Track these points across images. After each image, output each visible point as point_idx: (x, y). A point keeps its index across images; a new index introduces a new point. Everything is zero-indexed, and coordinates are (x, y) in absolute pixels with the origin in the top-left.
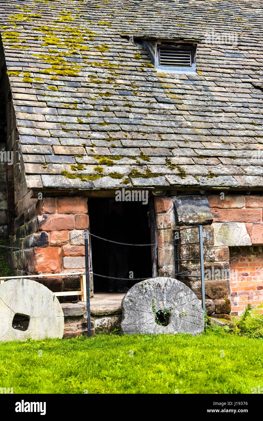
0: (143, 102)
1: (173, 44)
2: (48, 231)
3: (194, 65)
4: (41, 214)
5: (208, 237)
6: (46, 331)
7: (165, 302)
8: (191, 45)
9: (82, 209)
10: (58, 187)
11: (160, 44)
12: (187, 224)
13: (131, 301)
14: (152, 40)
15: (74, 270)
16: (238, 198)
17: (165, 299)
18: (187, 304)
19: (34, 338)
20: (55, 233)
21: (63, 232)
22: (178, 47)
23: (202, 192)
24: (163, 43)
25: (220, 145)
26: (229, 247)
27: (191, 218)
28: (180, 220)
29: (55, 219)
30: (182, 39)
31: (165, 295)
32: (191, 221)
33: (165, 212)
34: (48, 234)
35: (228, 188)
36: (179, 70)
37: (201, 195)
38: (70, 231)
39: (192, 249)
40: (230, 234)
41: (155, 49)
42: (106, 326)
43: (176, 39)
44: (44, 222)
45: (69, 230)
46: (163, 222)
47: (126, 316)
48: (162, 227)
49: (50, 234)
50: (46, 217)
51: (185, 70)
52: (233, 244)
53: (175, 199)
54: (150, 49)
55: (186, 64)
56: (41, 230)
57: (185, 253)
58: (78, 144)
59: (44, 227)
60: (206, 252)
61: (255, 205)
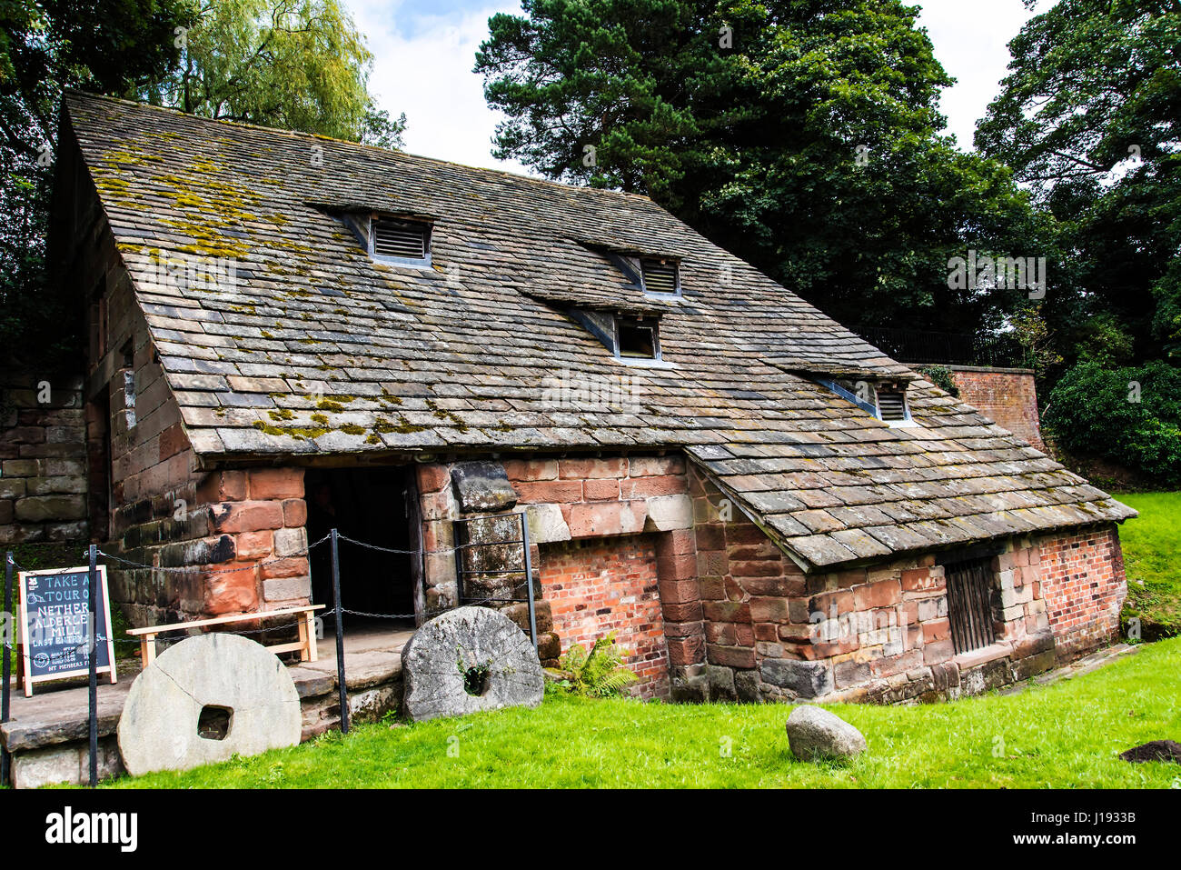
0: (364, 308)
1: (397, 220)
2: (232, 534)
3: (428, 256)
4: (217, 502)
5: (511, 531)
7: (477, 652)
8: (425, 224)
9: (294, 489)
10: (255, 451)
11: (376, 218)
12: (478, 510)
13: (421, 656)
14: (362, 212)
15: (284, 603)
16: (548, 464)
17: (477, 646)
18: (513, 652)
19: (246, 752)
20: (248, 536)
21: (262, 533)
22: (404, 226)
23: (496, 456)
24: (381, 218)
26: (539, 544)
27: (482, 499)
28: (466, 504)
29: (247, 511)
30: (411, 213)
31: (476, 640)
32: (484, 505)
33: (438, 490)
34: (234, 539)
35: (536, 448)
36: (405, 262)
37: (494, 461)
38: (275, 532)
39: (487, 552)
40: (539, 523)
41: (369, 227)
42: (372, 708)
43: (402, 213)
44: (225, 517)
45: (273, 529)
46: (434, 507)
47: (415, 685)
48: (433, 517)
49: (238, 538)
50: (228, 508)
51: (415, 263)
52: (543, 540)
53: (452, 468)
54: (358, 226)
55: (414, 254)
56: (218, 533)
57: (475, 559)
58: (272, 374)
59: (226, 527)
60: (508, 555)
61: (572, 474)
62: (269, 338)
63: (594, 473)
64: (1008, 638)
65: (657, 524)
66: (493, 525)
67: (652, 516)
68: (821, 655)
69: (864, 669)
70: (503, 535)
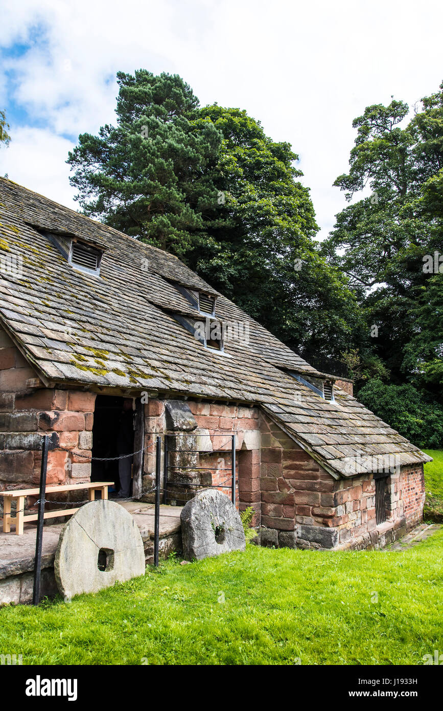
0: (82, 295)
1: (86, 245)
2: (58, 432)
3: (98, 270)
4: (50, 410)
5: (193, 443)
6: (130, 568)
7: (218, 517)
8: (99, 251)
9: (90, 406)
11: (76, 241)
12: (181, 430)
13: (197, 519)
14: (68, 236)
15: (81, 479)
16: (206, 406)
17: (218, 514)
18: (232, 518)
20: (66, 434)
21: (74, 433)
22: (89, 249)
24: (78, 242)
25: (167, 352)
26: (199, 453)
27: (183, 424)
28: (176, 426)
29: (68, 418)
30: (95, 243)
31: (217, 510)
32: (184, 427)
33: (158, 415)
34: (58, 435)
35: (206, 396)
36: (87, 271)
37: (184, 401)
38: (80, 433)
39: (183, 455)
40: (200, 440)
41: (71, 246)
42: (163, 551)
43: (90, 241)
44: (56, 419)
45: (79, 431)
46: (155, 426)
47: (196, 537)
48: (154, 431)
49: (61, 435)
50: (58, 415)
51: (91, 272)
52: (201, 450)
53: (166, 403)
54: (60, 243)
55: (92, 267)
56: (51, 430)
57: (178, 459)
58: (62, 330)
59: (56, 427)
60: (191, 458)
61: (215, 413)
62: (47, 306)
63: (224, 414)
64: (391, 519)
65: (246, 445)
66: (187, 439)
67: (245, 441)
68: (336, 525)
69: (349, 533)
70: (190, 446)
